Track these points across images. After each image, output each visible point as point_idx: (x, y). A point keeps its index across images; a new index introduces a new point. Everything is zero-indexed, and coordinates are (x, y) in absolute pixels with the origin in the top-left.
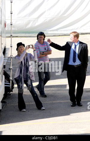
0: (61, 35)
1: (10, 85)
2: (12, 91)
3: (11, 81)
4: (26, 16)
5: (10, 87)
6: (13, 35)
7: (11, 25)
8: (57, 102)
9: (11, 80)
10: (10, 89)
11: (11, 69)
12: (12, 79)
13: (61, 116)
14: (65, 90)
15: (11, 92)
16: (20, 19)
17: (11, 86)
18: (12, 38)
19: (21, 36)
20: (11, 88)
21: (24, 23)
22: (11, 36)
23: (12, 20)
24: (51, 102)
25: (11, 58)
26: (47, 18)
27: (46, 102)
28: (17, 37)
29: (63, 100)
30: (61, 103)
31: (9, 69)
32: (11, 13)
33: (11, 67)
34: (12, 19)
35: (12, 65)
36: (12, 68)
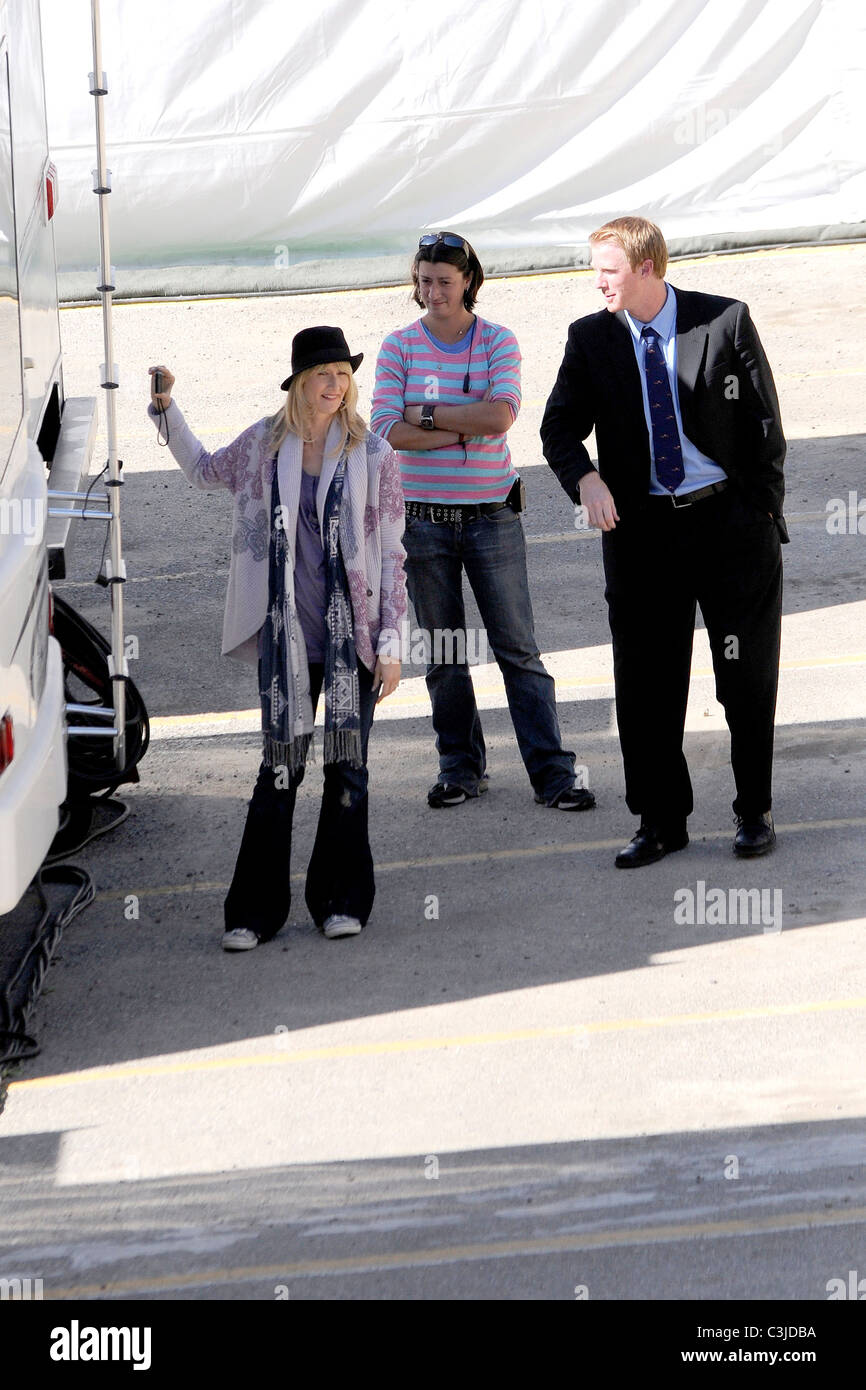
0: (544, 260)
1: (108, 722)
2: (135, 778)
3: (119, 689)
4: (225, 112)
5: (109, 739)
6: (123, 281)
7: (102, 191)
8: (530, 853)
9: (119, 677)
10: (114, 762)
11: (118, 580)
12: (125, 672)
13: (573, 977)
14: (600, 741)
15: (125, 788)
16: (178, 135)
17: (118, 730)
18: (116, 311)
19: (190, 287)
20: (120, 745)
21: (217, 175)
22: (106, 288)
23: (107, 153)
24: (483, 856)
25: (114, 483)
26: (413, 123)
27: (439, 861)
28: (156, 295)
29: (586, 839)
30: (562, 862)
31: (102, 581)
32: (99, 92)
33: (118, 567)
34: (107, 138)
35: (127, 547)
36: (123, 575)
